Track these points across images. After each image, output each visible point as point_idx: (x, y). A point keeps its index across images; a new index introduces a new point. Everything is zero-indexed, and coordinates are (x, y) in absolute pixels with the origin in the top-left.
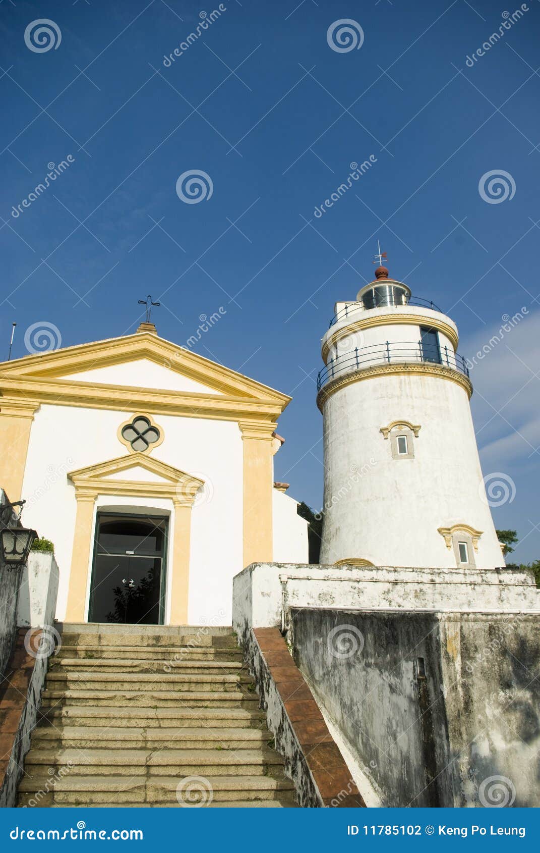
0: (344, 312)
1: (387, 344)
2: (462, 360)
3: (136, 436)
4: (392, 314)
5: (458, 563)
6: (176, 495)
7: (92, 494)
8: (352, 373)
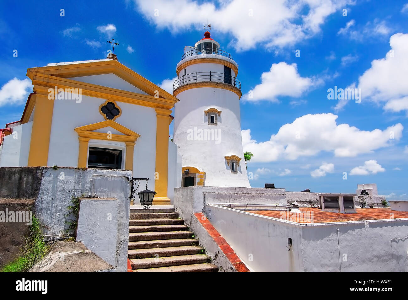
1: (210, 72)
3: (108, 111)
4: (213, 58)
5: (231, 171)
6: (126, 141)
7: (86, 139)
8: (193, 84)
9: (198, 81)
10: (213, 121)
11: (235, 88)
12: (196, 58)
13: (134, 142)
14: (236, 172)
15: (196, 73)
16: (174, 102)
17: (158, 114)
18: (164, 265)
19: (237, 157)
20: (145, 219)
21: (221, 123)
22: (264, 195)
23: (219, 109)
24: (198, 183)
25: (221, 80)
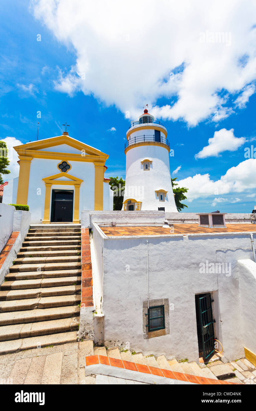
0: (133, 125)
1: (144, 136)
2: (167, 140)
3: (63, 167)
4: (146, 126)
5: (160, 200)
6: (75, 184)
7: (50, 185)
8: (134, 145)
9: (136, 142)
10: (147, 168)
11: (163, 144)
12: (136, 128)
13: (79, 185)
14: (164, 201)
15: (135, 137)
16: (105, 157)
17: (96, 166)
18: (44, 262)
19: (164, 191)
20: (56, 232)
21: (152, 168)
22: (143, 215)
23: (150, 159)
24: (137, 209)
25: (152, 139)
